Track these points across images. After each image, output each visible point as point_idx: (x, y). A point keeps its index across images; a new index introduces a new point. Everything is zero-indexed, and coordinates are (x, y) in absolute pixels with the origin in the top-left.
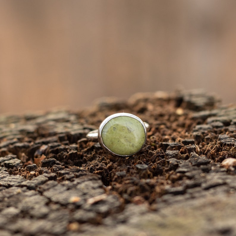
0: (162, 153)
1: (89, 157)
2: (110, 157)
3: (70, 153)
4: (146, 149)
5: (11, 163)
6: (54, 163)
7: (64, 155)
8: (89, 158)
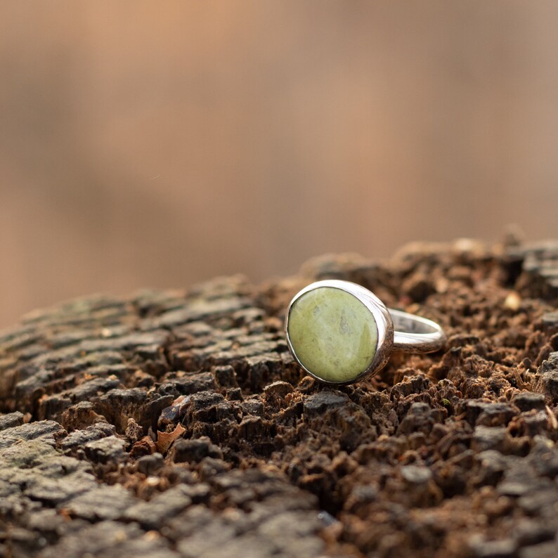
0: (467, 432)
1: (289, 434)
2: (340, 436)
3: (243, 422)
4: (426, 419)
5: (101, 450)
6: (205, 452)
7: (230, 428)
8: (289, 437)
